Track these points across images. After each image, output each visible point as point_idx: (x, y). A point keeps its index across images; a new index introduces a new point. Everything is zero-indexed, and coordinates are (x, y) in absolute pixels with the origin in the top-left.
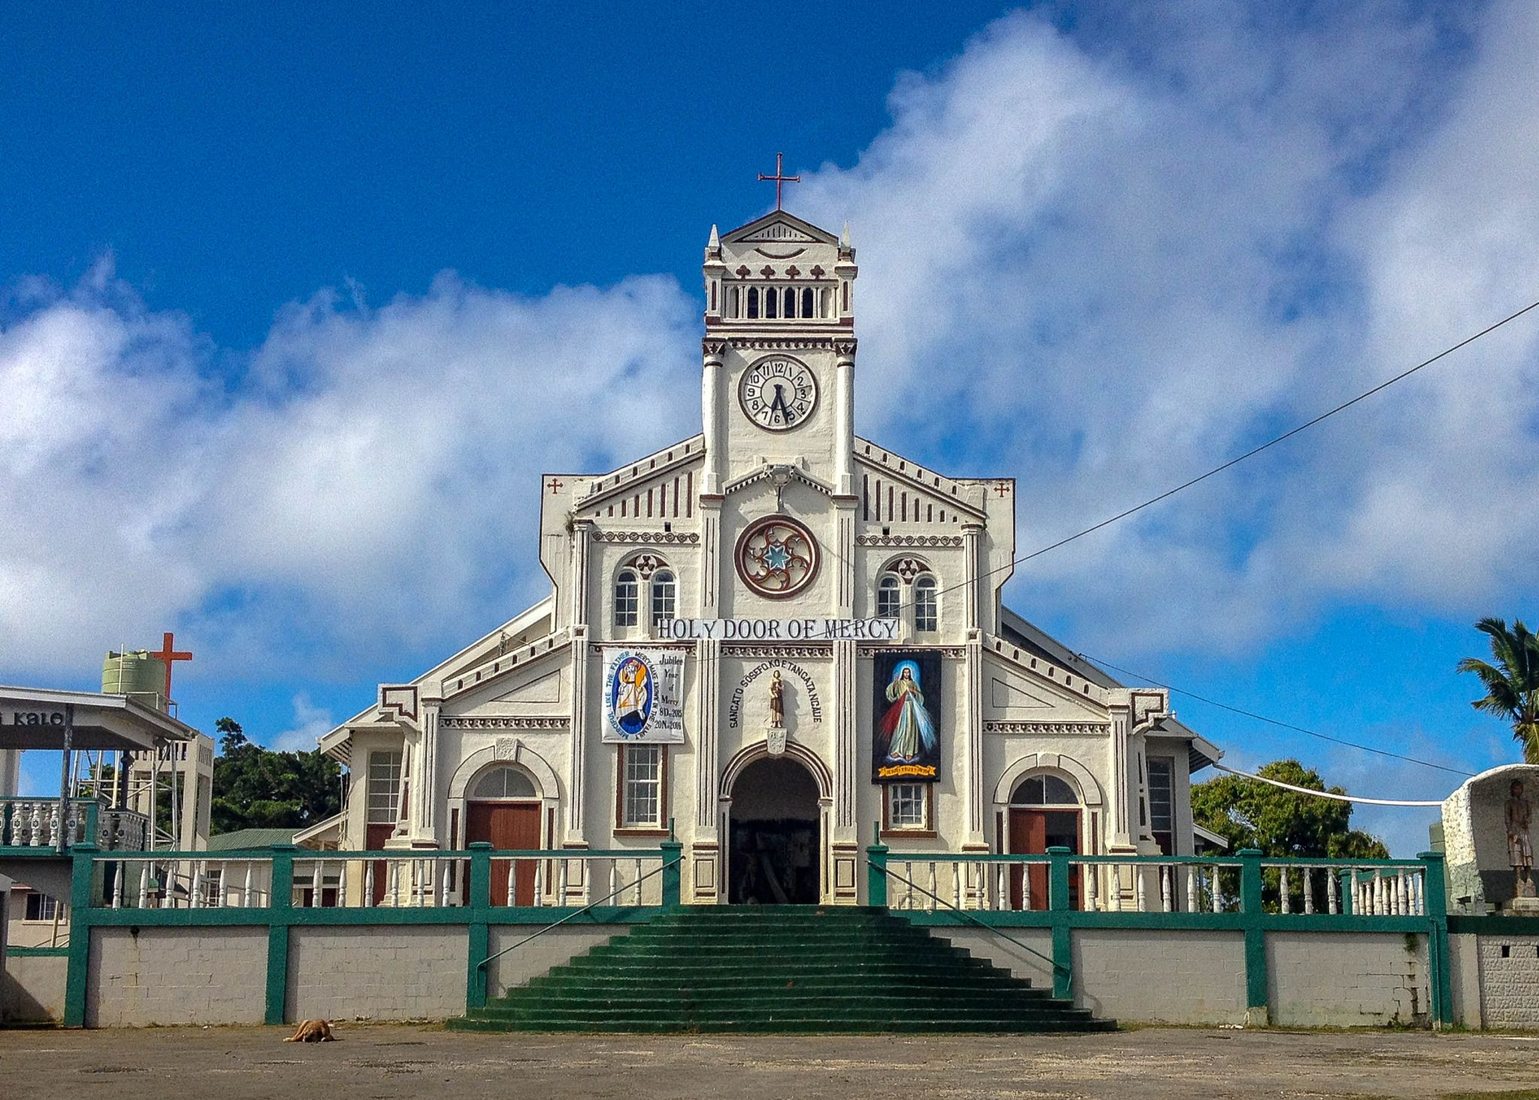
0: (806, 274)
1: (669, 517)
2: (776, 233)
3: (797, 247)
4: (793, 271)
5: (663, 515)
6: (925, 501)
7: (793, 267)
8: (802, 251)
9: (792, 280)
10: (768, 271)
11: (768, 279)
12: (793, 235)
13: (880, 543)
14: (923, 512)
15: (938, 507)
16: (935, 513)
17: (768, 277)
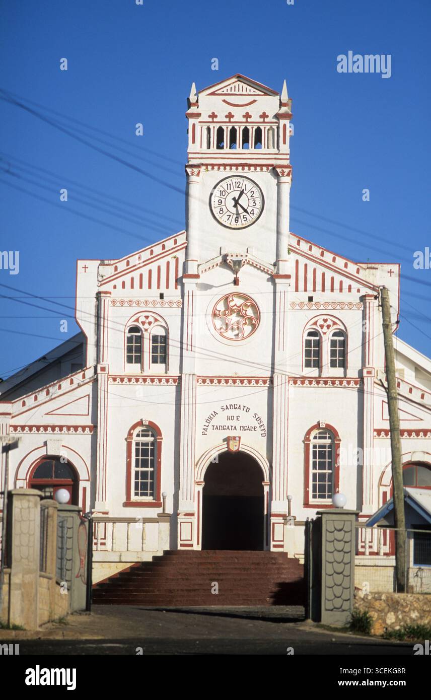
0: (255, 118)
1: (163, 289)
2: (237, 89)
3: (251, 99)
4: (247, 116)
5: (158, 287)
6: (338, 278)
7: (247, 113)
8: (255, 101)
9: (247, 122)
10: (230, 116)
11: (230, 122)
12: (248, 90)
13: (306, 307)
14: (337, 286)
15: (347, 282)
16: (345, 286)
17: (230, 120)
